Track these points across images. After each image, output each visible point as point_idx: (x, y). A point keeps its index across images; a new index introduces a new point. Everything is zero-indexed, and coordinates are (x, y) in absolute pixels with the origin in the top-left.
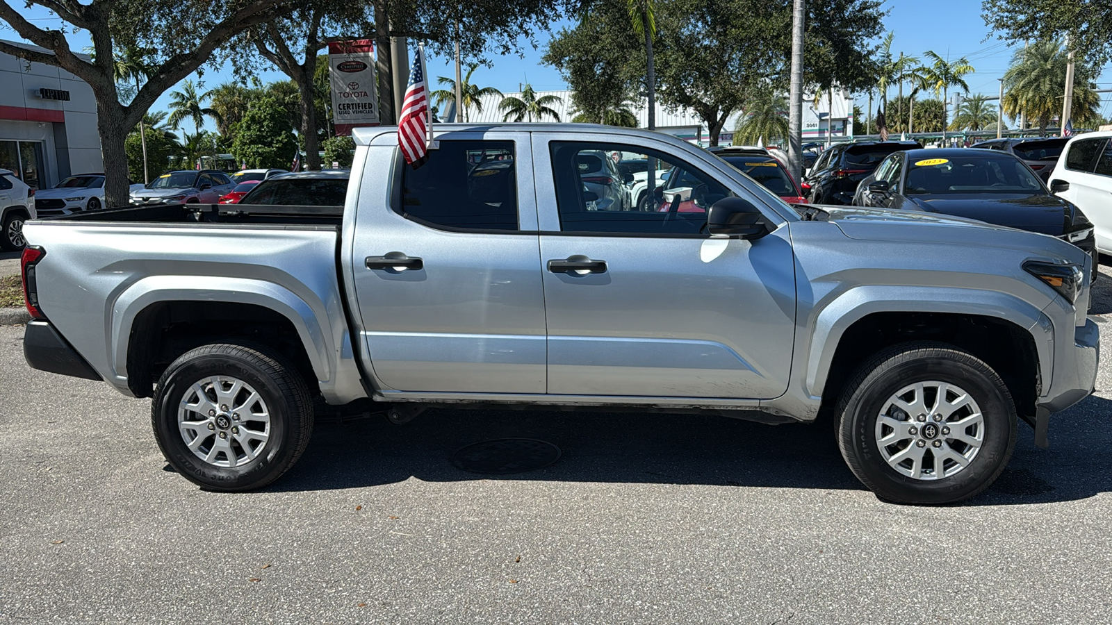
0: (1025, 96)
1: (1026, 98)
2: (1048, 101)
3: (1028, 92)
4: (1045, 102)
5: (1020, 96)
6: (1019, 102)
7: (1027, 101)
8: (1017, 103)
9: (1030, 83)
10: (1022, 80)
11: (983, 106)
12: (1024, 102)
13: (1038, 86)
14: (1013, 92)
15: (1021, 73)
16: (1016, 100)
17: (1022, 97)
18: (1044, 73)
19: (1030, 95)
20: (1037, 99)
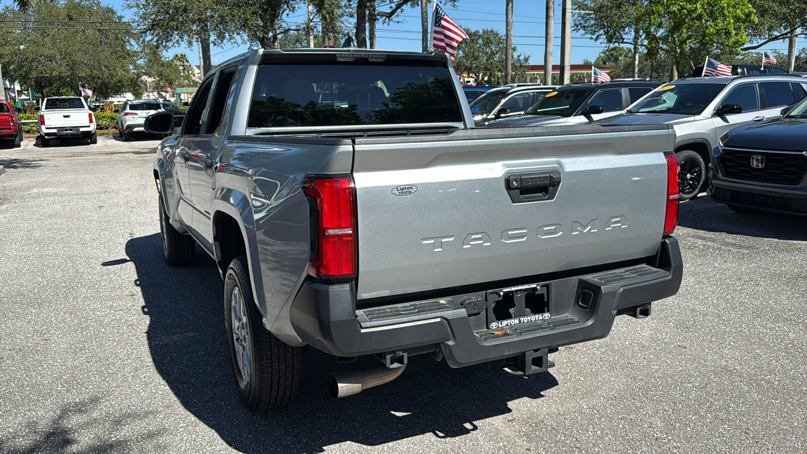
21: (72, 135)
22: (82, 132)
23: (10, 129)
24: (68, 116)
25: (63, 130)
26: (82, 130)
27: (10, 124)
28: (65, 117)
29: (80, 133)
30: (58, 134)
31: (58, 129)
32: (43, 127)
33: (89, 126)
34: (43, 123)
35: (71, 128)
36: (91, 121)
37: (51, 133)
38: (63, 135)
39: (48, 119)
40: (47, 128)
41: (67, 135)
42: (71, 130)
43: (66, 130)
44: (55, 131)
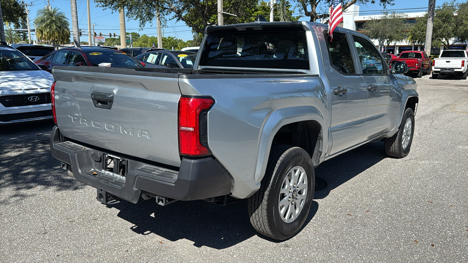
0: (46, 31)
1: (47, 31)
2: (56, 33)
3: (47, 29)
4: (55, 34)
5: (44, 31)
6: (44, 33)
7: (47, 33)
8: (43, 33)
9: (47, 25)
10: (43, 24)
11: (13, 33)
12: (46, 33)
13: (50, 27)
14: (40, 28)
15: (43, 21)
16: (42, 32)
17: (45, 30)
18: (52, 21)
19: (48, 30)
20: (51, 32)
21: (448, 73)
22: (455, 71)
23: (415, 67)
24: (449, 62)
25: (444, 70)
26: (456, 70)
27: (416, 64)
28: (447, 62)
29: (453, 72)
30: (441, 72)
31: (441, 69)
32: (433, 67)
33: (461, 68)
34: (434, 65)
35: (449, 69)
36: (463, 65)
37: (436, 71)
38: (443, 73)
39: (437, 63)
40: (435, 68)
41: (446, 72)
42: (449, 70)
43: (446, 70)
44: (439, 70)
